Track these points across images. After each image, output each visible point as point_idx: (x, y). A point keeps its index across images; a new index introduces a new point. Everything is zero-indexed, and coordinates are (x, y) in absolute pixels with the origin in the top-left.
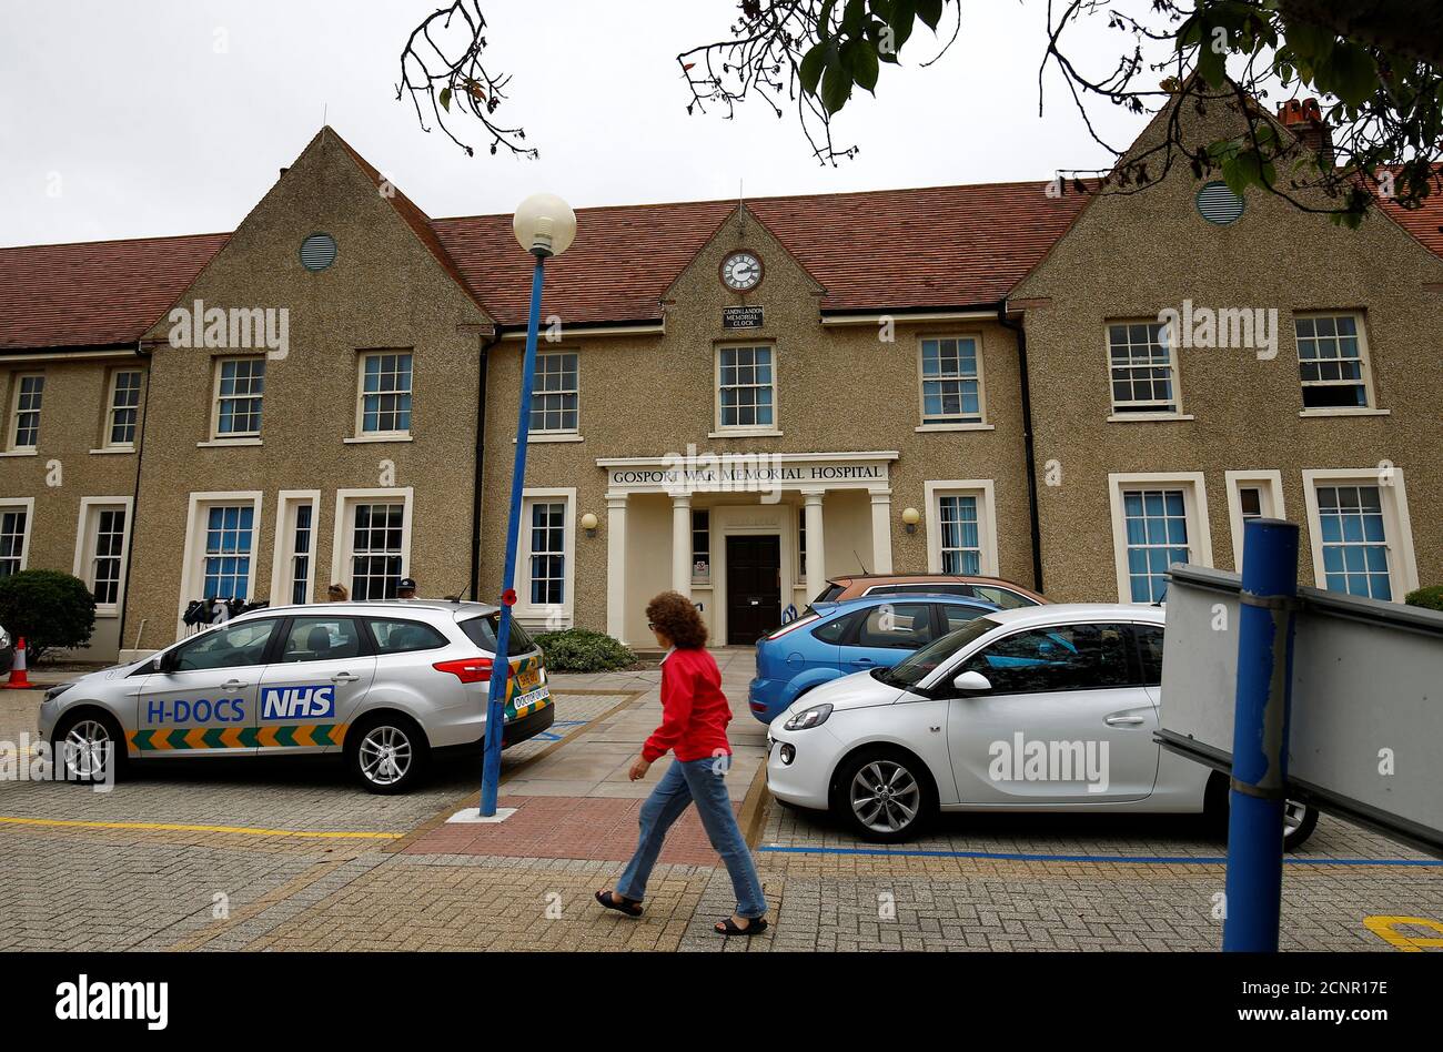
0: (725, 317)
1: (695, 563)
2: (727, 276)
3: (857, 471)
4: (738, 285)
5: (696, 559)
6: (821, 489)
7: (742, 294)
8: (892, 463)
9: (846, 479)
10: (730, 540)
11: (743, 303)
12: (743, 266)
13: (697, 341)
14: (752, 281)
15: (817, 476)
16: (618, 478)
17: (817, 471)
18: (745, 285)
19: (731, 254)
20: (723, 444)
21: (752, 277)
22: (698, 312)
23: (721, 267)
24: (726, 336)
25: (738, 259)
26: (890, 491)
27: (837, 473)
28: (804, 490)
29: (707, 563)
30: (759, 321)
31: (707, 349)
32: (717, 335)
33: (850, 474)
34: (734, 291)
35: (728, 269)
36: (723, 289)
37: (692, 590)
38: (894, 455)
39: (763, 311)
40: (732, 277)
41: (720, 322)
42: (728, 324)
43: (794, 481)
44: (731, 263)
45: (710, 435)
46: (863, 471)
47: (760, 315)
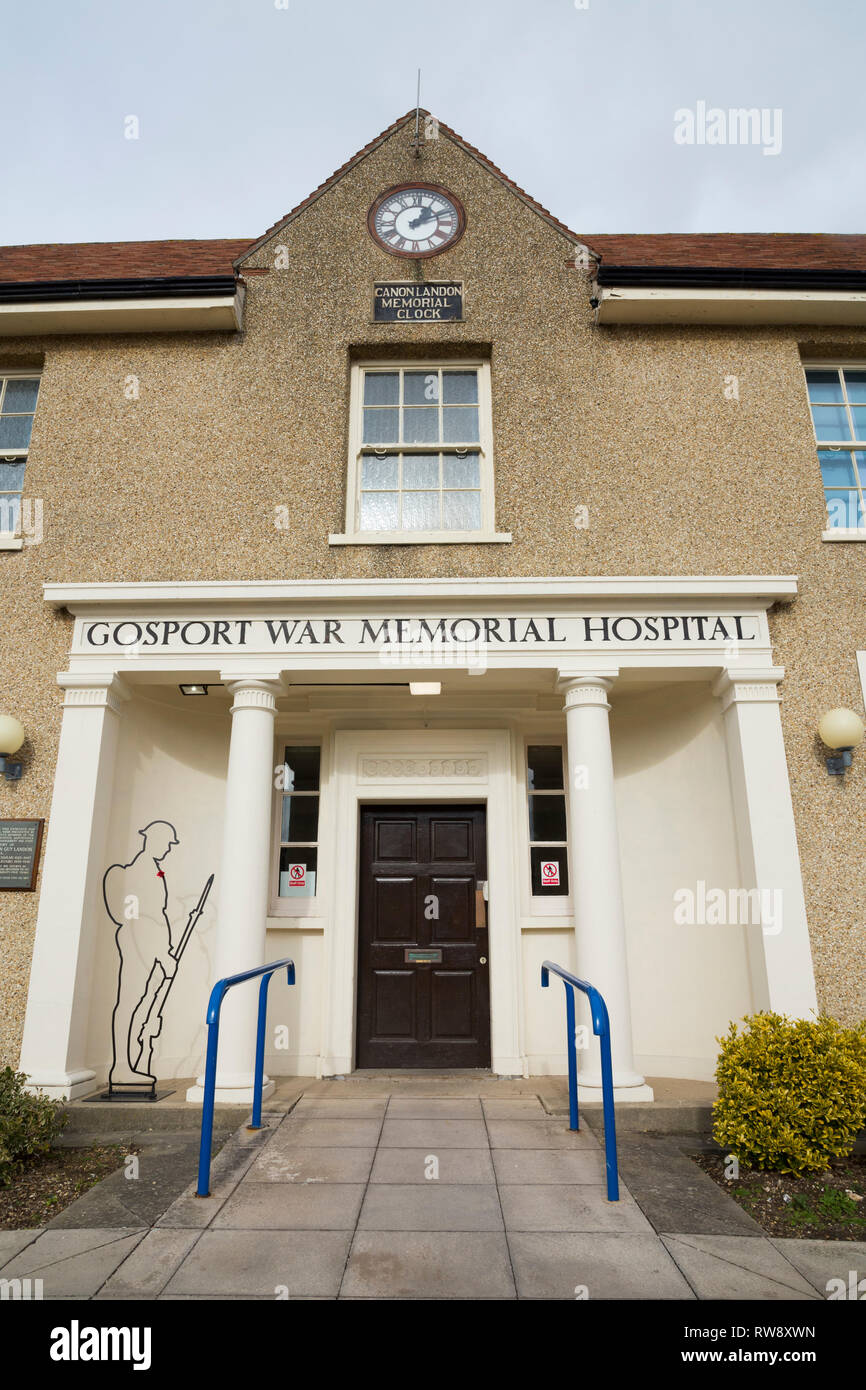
0: (377, 302)
1: (283, 867)
2: (385, 229)
3: (693, 626)
4: (408, 247)
5: (287, 858)
6: (611, 667)
7: (417, 260)
8: (778, 606)
9: (667, 644)
10: (371, 813)
11: (419, 275)
12: (416, 213)
13: (311, 342)
14: (438, 241)
15: (597, 636)
16: (97, 636)
17: (596, 623)
18: (424, 247)
19: (395, 191)
20: (364, 559)
21: (438, 233)
22: (318, 290)
23: (373, 211)
24: (381, 335)
25: (409, 201)
26: (779, 672)
27: (646, 631)
28: (566, 667)
29: (312, 867)
30: (453, 310)
31: (337, 360)
32: (362, 334)
33: (677, 633)
34: (400, 255)
35: (387, 217)
36: (374, 249)
37: (269, 931)
38: (783, 585)
39: (463, 292)
40: (394, 232)
41: (367, 311)
42: (381, 313)
43: (539, 645)
44: (395, 207)
45: (335, 539)
46: (709, 627)
47: (456, 301)
